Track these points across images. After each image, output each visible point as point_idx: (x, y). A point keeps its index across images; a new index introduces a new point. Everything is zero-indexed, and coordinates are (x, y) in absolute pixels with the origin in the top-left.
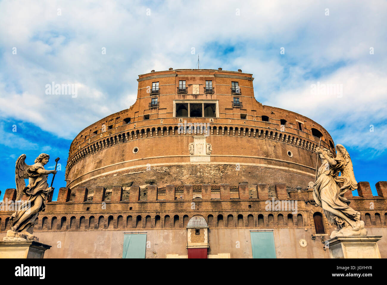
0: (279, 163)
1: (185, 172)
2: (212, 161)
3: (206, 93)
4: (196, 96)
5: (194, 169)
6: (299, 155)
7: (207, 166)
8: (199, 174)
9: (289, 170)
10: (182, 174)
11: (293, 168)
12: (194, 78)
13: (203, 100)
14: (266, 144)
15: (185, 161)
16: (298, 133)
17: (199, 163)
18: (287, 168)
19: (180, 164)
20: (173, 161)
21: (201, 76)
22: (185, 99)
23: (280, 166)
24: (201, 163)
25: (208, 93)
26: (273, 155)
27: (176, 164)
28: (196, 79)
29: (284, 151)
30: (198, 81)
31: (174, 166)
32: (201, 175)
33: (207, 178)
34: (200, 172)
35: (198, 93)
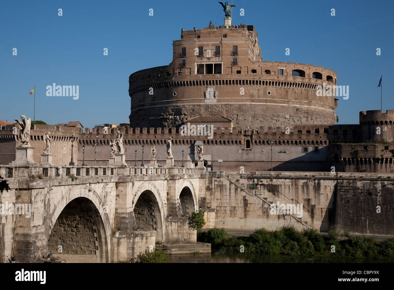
0: (259, 101)
1: (202, 108)
2: (218, 102)
3: (216, 56)
4: (209, 59)
5: (207, 107)
6: (277, 93)
7: (215, 105)
8: (210, 110)
9: (266, 104)
10: (201, 110)
11: (270, 103)
12: (208, 44)
13: (213, 62)
14: (252, 89)
15: (202, 102)
16: (278, 78)
17: (210, 103)
18: (265, 103)
19: (200, 104)
20: (195, 102)
21: (213, 43)
22: (202, 61)
23: (260, 102)
24: (211, 103)
25: (217, 56)
26: (256, 96)
27: (197, 104)
28: (209, 45)
29: (265, 93)
30: (211, 47)
31: (196, 105)
32: (211, 110)
33: (215, 112)
34: (211, 109)
35: (210, 56)
